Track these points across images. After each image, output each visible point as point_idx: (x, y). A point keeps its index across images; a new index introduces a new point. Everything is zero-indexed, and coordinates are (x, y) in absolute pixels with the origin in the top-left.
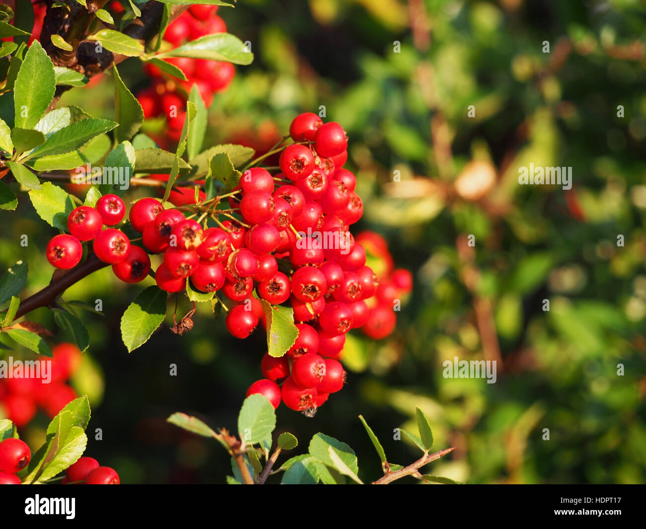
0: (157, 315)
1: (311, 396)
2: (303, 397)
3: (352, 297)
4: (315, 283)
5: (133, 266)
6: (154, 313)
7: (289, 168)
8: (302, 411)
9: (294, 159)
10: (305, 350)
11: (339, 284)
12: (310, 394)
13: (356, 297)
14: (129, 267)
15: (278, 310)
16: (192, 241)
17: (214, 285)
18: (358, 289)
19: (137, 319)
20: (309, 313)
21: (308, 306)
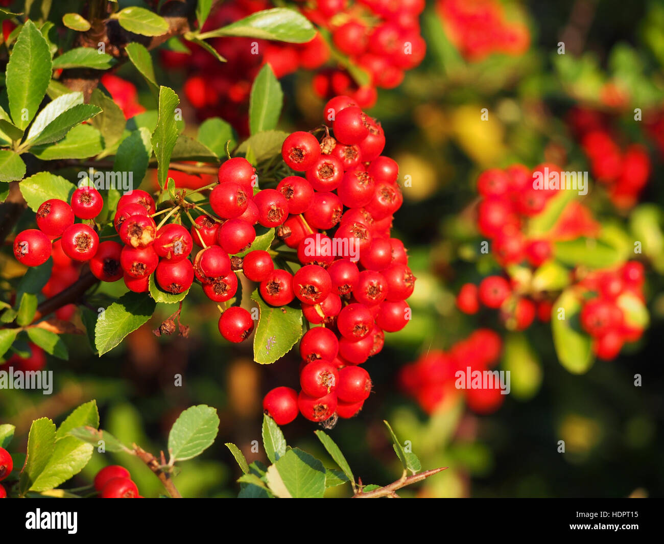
0: (142, 316)
1: (325, 406)
2: (316, 406)
3: (372, 299)
4: (315, 284)
5: (105, 264)
6: (139, 314)
7: (288, 157)
8: (318, 423)
9: (293, 148)
10: (318, 356)
11: (350, 285)
12: (324, 404)
13: (376, 299)
14: (101, 265)
15: (285, 312)
16: (139, 238)
17: (177, 285)
18: (378, 290)
19: (117, 320)
20: (319, 315)
21: (317, 308)
